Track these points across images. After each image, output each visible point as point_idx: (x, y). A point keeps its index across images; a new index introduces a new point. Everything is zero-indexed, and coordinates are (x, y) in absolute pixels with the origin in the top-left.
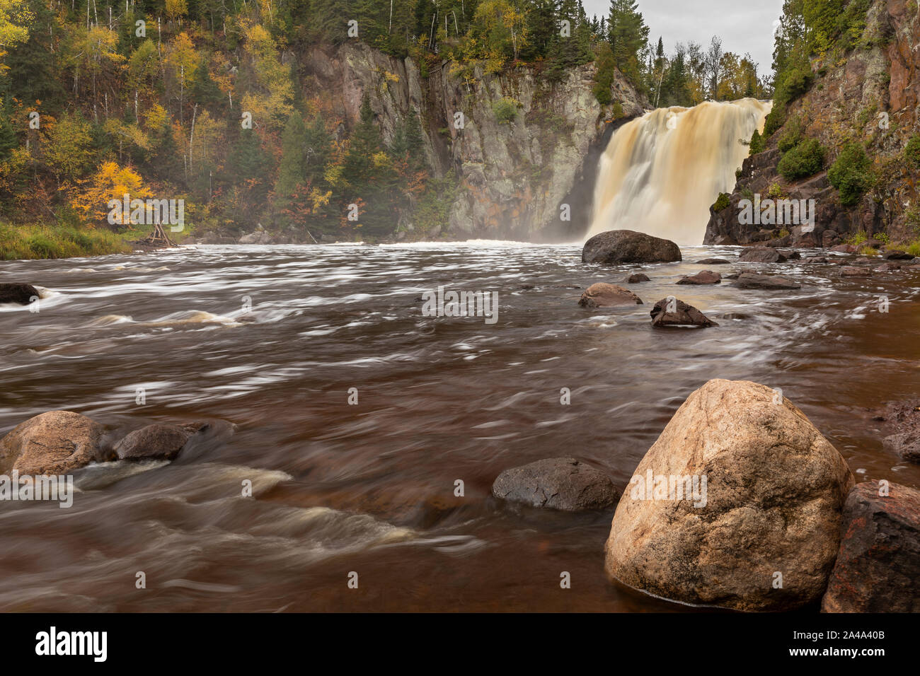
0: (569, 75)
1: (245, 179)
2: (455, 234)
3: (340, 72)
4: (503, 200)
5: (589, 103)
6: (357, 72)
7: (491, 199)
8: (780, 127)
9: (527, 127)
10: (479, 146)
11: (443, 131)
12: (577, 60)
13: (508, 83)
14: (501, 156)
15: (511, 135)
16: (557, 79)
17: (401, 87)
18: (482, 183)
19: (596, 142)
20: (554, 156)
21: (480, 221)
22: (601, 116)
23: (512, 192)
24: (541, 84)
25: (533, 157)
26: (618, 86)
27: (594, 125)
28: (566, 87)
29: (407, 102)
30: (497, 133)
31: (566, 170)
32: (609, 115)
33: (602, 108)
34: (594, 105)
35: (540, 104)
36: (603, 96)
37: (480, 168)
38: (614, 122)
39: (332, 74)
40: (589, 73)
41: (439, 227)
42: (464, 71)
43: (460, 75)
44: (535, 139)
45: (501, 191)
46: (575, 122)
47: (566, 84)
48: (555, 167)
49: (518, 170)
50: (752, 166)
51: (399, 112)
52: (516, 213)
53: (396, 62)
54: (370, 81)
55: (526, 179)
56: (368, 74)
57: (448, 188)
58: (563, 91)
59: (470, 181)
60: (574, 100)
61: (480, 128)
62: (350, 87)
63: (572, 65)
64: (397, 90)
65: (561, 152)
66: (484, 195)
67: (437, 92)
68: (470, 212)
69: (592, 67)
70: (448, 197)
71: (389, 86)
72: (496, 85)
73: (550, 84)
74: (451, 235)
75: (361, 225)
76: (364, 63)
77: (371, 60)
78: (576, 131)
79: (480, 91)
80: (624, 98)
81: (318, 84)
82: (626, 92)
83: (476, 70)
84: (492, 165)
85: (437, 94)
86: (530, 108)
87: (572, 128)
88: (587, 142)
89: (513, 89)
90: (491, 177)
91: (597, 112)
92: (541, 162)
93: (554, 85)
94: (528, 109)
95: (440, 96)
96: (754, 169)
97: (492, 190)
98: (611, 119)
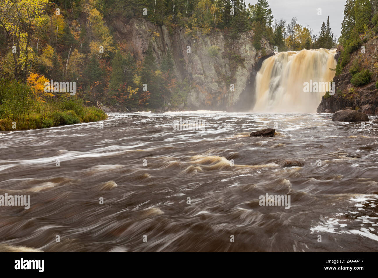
0: (241, 36)
1: (94, 82)
2: (191, 108)
3: (131, 31)
4: (213, 92)
5: (251, 49)
6: (140, 32)
7: (208, 92)
8: (348, 63)
9: (223, 59)
10: (201, 67)
11: (182, 60)
12: (244, 29)
13: (213, 39)
14: (212, 72)
15: (216, 62)
16: (235, 38)
17: (161, 39)
18: (203, 85)
19: (255, 66)
20: (236, 72)
21: (203, 102)
22: (257, 55)
23: (218, 89)
24: (228, 39)
25: (226, 73)
26: (263, 42)
27: (254, 59)
28: (239, 41)
29: (164, 46)
30: (209, 62)
31: (242, 79)
32: (260, 54)
33: (257, 51)
34: (253, 50)
35: (228, 49)
36: (257, 46)
37: (202, 77)
38: (262, 58)
39: (126, 32)
40: (250, 35)
41: (183, 104)
42: (192, 33)
43: (190, 34)
44: (227, 64)
45: (213, 88)
46: (245, 57)
47: (239, 40)
48: (237, 77)
49: (220, 79)
51: (160, 50)
52: (219, 98)
53: (158, 27)
54: (146, 36)
55: (224, 83)
56: (145, 32)
57: (185, 86)
58: (238, 43)
59: (197, 83)
60: (244, 47)
61: (201, 59)
62: (136, 38)
63: (242, 31)
64: (159, 40)
65: (240, 71)
66: (204, 90)
67: (178, 41)
68: (197, 98)
69: (251, 33)
70: (185, 90)
71: (155, 38)
72: (207, 39)
73: (232, 39)
74: (189, 108)
75: (148, 104)
76: (143, 27)
77: (146, 26)
78: (246, 62)
79: (200, 42)
80: (266, 47)
81: (119, 36)
82: (266, 44)
83: (198, 33)
84: (208, 76)
85: (177, 43)
86: (224, 50)
87: (244, 60)
88: (251, 66)
89: (215, 42)
90: (207, 82)
91: (255, 53)
92: (230, 75)
93: (233, 41)
94: (223, 51)
95: (179, 44)
96: (339, 81)
97: (208, 88)
98: (261, 56)
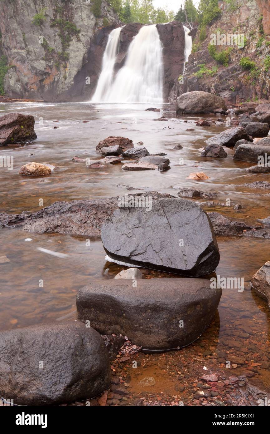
4: (39, 73)
5: (88, 17)
7: (32, 73)
9: (51, 28)
10: (22, 40)
20: (70, 47)
22: (96, 25)
23: (45, 69)
25: (56, 47)
26: (104, 8)
27: (92, 30)
30: (33, 32)
31: (78, 56)
32: (100, 24)
33: (96, 20)
34: (91, 18)
35: (58, 14)
36: (97, 13)
37: (23, 53)
38: (103, 29)
44: (57, 36)
45: (38, 68)
46: (81, 28)
47: (73, 4)
48: (70, 54)
50: (194, 59)
52: (47, 81)
58: (72, 8)
59: (17, 61)
60: (79, 14)
61: (22, 28)
65: (74, 45)
68: (18, 80)
73: (64, 1)
78: (82, 33)
80: (108, 15)
82: (109, 11)
84: (32, 52)
88: (89, 40)
89: (41, 5)
90: (31, 59)
91: (93, 22)
92: (61, 50)
93: (66, 5)
94: (51, 17)
96: (196, 60)
97: (32, 67)
98: (102, 27)
